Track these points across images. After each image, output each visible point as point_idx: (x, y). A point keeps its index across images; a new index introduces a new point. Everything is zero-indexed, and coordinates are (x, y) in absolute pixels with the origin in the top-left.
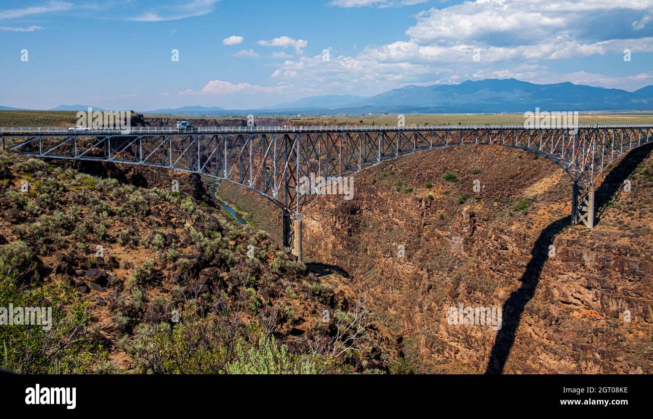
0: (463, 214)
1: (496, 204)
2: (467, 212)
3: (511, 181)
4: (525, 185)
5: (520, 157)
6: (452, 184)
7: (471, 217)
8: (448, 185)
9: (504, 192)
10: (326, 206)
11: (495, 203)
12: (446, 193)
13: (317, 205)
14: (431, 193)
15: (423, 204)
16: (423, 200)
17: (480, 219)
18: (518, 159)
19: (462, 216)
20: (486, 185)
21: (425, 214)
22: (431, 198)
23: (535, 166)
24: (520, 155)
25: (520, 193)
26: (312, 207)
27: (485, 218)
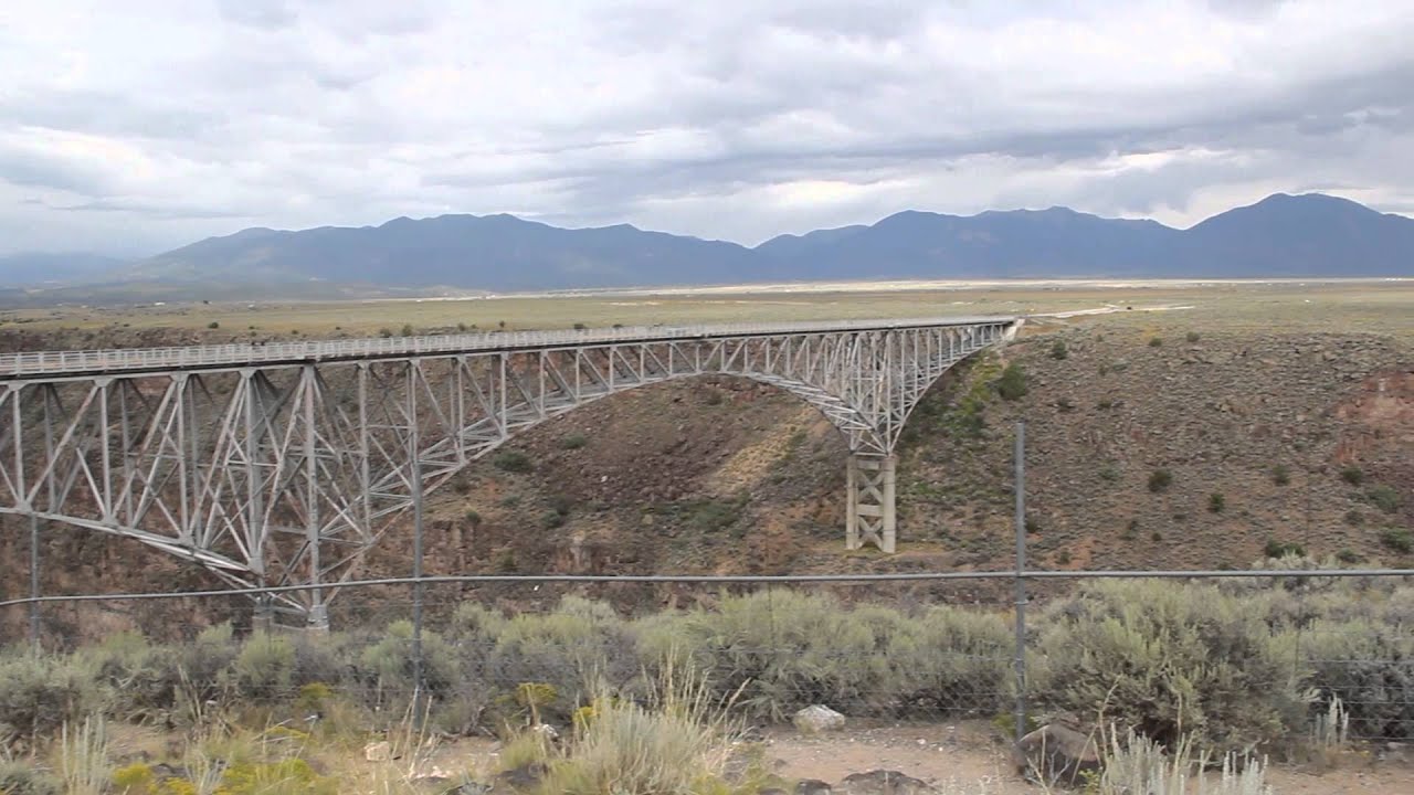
0: (573, 551)
1: (648, 519)
2: (583, 547)
3: (669, 460)
4: (704, 467)
5: (676, 401)
6: (519, 480)
7: (593, 556)
8: (512, 483)
9: (661, 488)
10: (149, 568)
11: (648, 516)
12: (510, 503)
13: (118, 569)
14: (470, 507)
15: (457, 534)
16: (455, 526)
17: (614, 559)
18: (673, 407)
19: (572, 557)
20: (609, 475)
21: (462, 562)
22: (474, 519)
23: (717, 419)
24: (676, 397)
25: (701, 487)
26: (99, 574)
27: (629, 555)
